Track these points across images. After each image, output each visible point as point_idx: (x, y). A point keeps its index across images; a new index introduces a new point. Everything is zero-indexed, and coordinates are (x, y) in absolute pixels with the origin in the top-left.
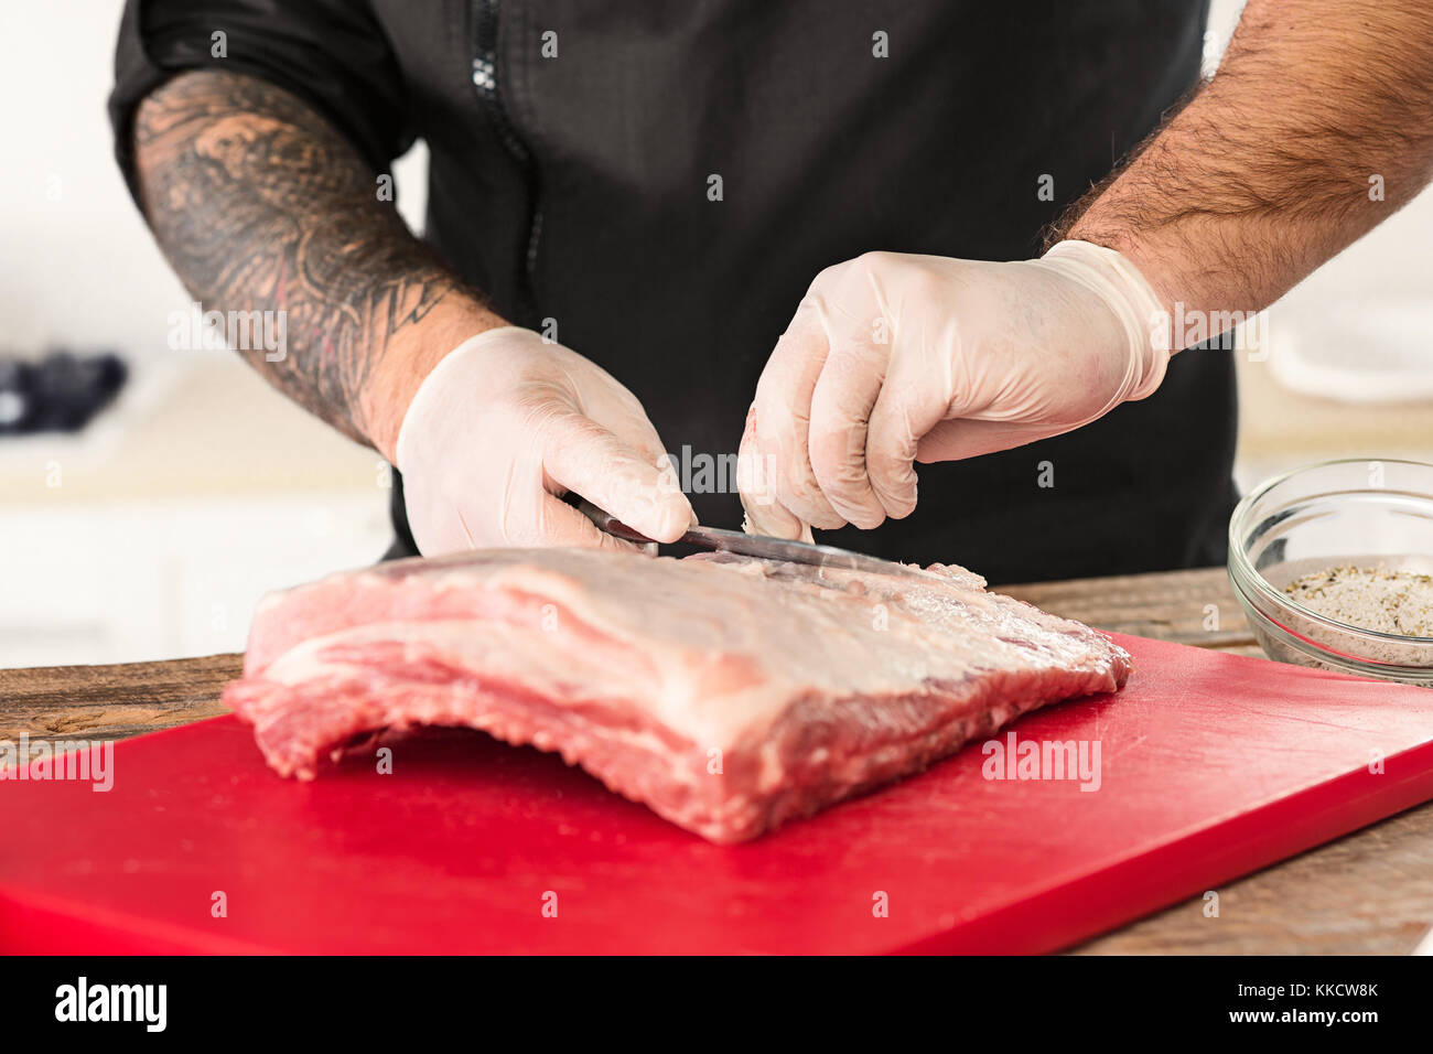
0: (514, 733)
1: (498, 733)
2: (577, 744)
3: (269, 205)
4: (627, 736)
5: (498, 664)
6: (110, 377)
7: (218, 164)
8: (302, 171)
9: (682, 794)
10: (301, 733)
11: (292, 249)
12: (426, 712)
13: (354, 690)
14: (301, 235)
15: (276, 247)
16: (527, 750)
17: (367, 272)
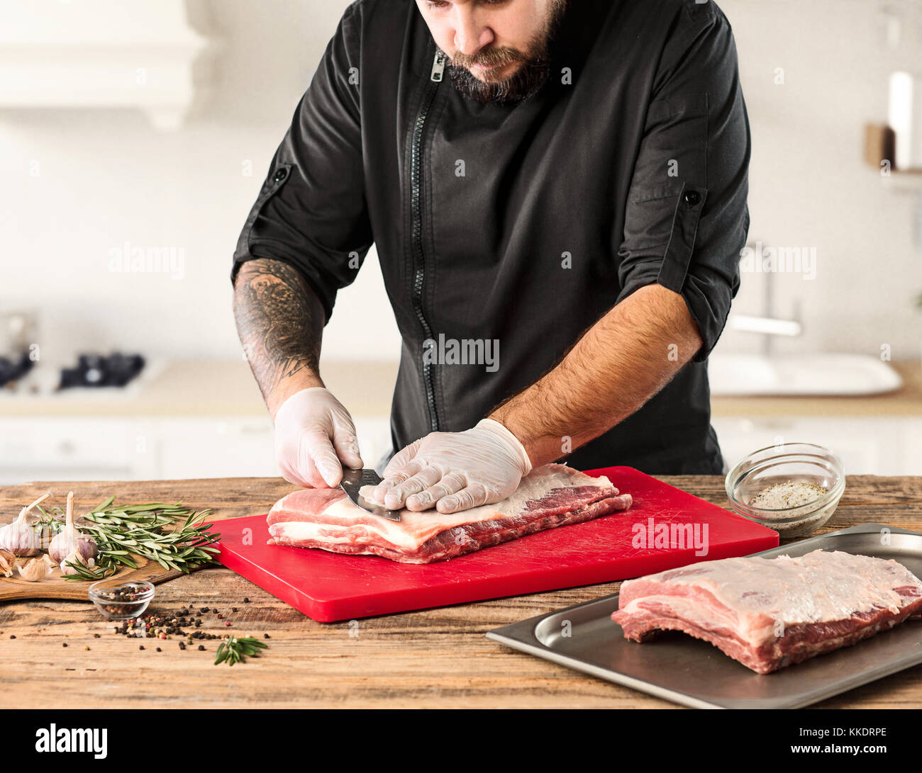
0: (697, 636)
1: (692, 635)
2: (716, 641)
3: (265, 313)
4: (728, 640)
5: (688, 615)
6: (137, 364)
7: (255, 292)
8: (281, 302)
9: (747, 658)
10: (635, 630)
11: (266, 331)
12: (670, 627)
13: (649, 618)
14: (270, 327)
15: (261, 330)
16: (701, 640)
17: (284, 350)
